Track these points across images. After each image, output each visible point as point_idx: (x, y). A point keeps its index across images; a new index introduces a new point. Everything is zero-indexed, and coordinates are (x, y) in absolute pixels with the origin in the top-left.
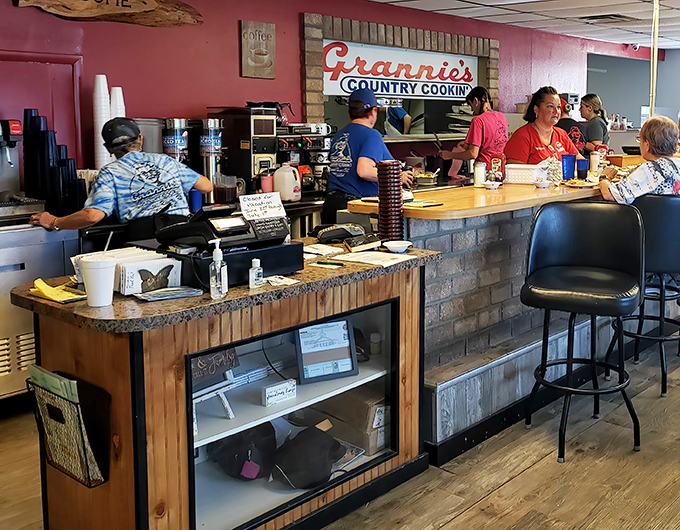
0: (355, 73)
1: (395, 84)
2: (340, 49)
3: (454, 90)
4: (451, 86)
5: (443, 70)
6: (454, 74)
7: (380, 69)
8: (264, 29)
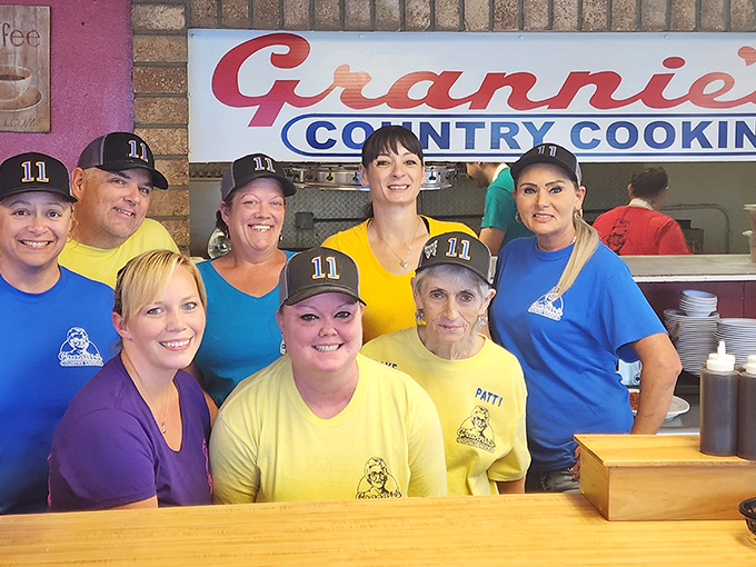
0: (333, 104)
1: (470, 129)
2: (283, 49)
3: (711, 133)
4: (695, 122)
5: (659, 82)
6: (709, 89)
7: (420, 90)
8: (18, 23)
